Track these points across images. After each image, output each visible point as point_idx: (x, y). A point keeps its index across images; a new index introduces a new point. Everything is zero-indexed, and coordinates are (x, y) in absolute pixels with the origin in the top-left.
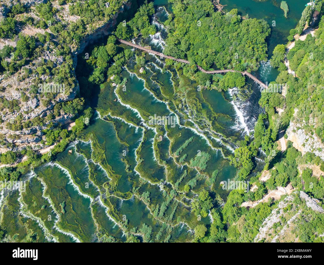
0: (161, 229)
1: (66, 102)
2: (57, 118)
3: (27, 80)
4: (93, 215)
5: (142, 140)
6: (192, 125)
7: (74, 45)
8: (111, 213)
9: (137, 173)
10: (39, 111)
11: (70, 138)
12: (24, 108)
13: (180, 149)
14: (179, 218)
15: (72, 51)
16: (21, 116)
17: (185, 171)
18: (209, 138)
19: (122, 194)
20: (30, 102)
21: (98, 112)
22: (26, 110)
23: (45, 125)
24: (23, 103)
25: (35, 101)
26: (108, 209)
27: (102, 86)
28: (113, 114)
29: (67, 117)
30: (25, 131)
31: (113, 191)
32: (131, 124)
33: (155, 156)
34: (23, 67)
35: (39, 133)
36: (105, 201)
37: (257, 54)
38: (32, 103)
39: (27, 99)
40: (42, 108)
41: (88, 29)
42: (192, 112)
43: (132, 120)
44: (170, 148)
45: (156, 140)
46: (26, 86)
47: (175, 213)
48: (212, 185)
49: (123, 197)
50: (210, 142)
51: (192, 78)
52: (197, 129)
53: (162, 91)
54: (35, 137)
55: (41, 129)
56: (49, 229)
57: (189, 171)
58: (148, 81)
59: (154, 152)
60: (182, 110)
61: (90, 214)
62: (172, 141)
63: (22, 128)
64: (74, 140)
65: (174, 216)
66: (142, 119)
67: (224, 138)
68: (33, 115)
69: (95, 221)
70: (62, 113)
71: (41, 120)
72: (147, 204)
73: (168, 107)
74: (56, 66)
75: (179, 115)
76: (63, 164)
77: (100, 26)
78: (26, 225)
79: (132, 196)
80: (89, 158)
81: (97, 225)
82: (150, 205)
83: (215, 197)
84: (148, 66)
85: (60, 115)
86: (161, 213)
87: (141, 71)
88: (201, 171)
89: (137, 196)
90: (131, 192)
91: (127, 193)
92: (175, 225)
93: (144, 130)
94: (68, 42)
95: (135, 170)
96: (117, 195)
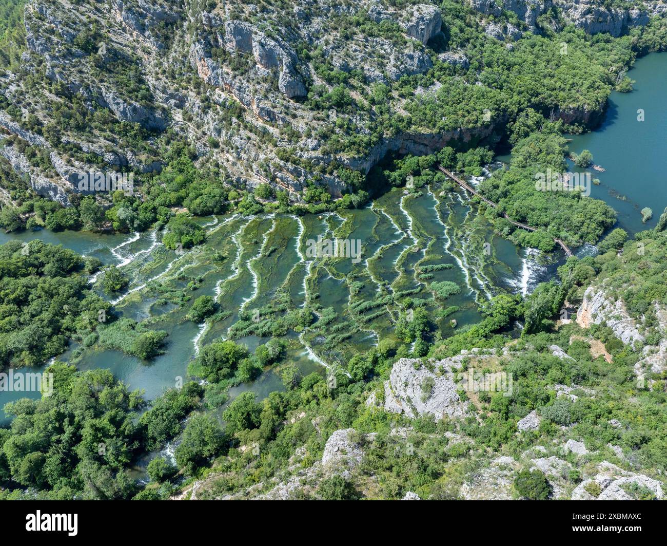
0: (346, 323)
1: (345, 167)
2: (327, 176)
3: (321, 122)
4: (291, 272)
5: (396, 242)
6: (460, 256)
7: (389, 132)
8: (309, 280)
9: (367, 264)
10: (314, 154)
11: (329, 206)
12: (301, 144)
13: (429, 267)
14: (374, 324)
15: (384, 136)
16: (295, 149)
17: (420, 288)
18: (471, 275)
19: (335, 272)
20: (309, 140)
21: (373, 204)
22: (302, 146)
23: (311, 173)
24: (304, 138)
25: (315, 142)
26: (309, 275)
27: (394, 189)
28: (385, 211)
29: (338, 182)
30: (290, 166)
31: (329, 265)
32: (396, 226)
33: (397, 260)
34: (325, 110)
35: (302, 179)
36: (314, 268)
37: (584, 229)
38: (311, 143)
39: (309, 136)
40: (318, 153)
41: (412, 129)
42: (469, 247)
43: (400, 224)
44: (419, 262)
45: (410, 249)
46: (316, 126)
47: (374, 318)
48: (440, 318)
49: (333, 274)
50: (469, 280)
51: (491, 221)
52: (463, 261)
53: (450, 217)
54: (296, 181)
55: (306, 176)
56: (242, 260)
57: (423, 291)
58: (442, 204)
59: (399, 257)
60: (459, 240)
61: (289, 270)
62: (426, 257)
63: (287, 160)
64: (332, 211)
65: (370, 320)
66: (411, 228)
67: (490, 284)
68: (306, 155)
69: (288, 277)
70: (335, 173)
71: (310, 165)
72: (352, 294)
73: (446, 231)
74: (358, 133)
75: (452, 242)
76: (304, 223)
77: (425, 133)
78: (228, 247)
79: (344, 278)
80: (332, 229)
81: (286, 281)
82: (355, 296)
83: (434, 331)
84: (452, 195)
85: (331, 174)
86: (359, 309)
87: (442, 194)
88: (437, 299)
89: (348, 281)
90: (346, 275)
91: (341, 273)
92: (365, 330)
93: (405, 235)
94: (385, 126)
95: (366, 260)
96: (329, 270)
